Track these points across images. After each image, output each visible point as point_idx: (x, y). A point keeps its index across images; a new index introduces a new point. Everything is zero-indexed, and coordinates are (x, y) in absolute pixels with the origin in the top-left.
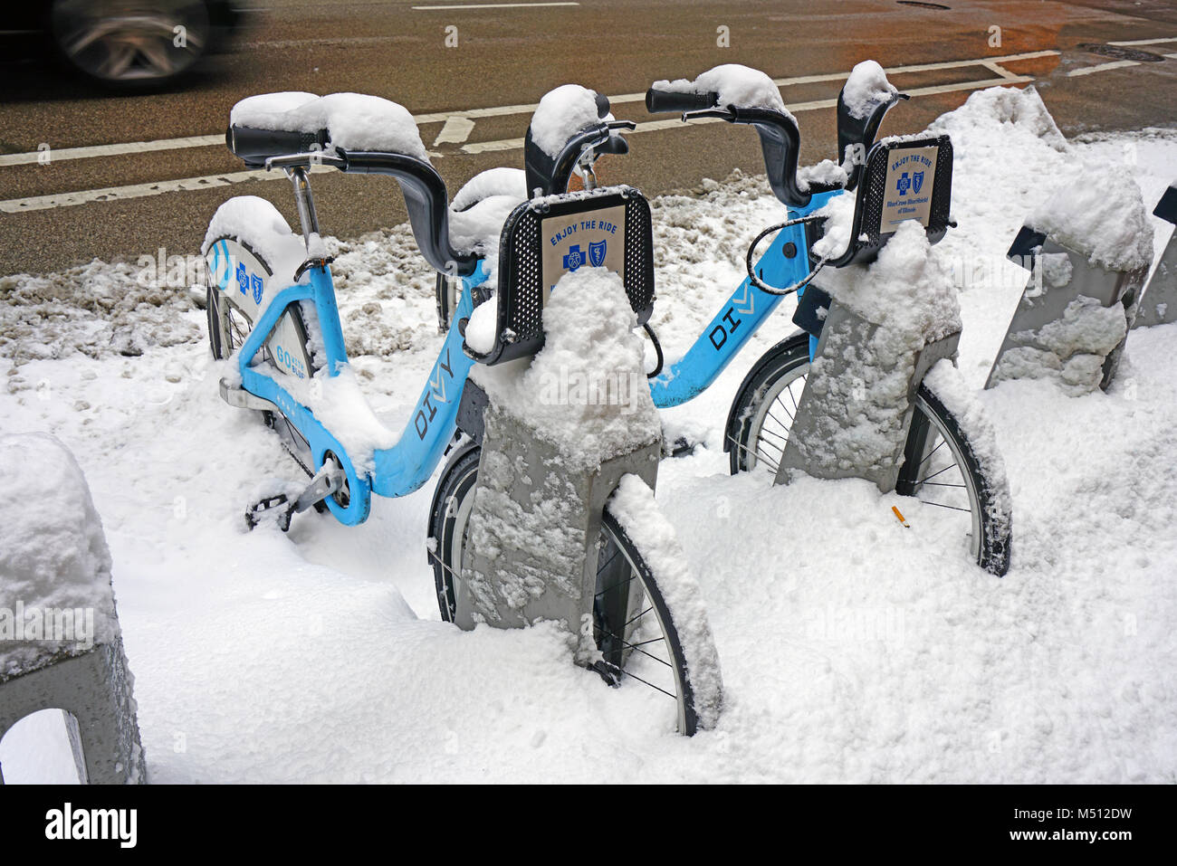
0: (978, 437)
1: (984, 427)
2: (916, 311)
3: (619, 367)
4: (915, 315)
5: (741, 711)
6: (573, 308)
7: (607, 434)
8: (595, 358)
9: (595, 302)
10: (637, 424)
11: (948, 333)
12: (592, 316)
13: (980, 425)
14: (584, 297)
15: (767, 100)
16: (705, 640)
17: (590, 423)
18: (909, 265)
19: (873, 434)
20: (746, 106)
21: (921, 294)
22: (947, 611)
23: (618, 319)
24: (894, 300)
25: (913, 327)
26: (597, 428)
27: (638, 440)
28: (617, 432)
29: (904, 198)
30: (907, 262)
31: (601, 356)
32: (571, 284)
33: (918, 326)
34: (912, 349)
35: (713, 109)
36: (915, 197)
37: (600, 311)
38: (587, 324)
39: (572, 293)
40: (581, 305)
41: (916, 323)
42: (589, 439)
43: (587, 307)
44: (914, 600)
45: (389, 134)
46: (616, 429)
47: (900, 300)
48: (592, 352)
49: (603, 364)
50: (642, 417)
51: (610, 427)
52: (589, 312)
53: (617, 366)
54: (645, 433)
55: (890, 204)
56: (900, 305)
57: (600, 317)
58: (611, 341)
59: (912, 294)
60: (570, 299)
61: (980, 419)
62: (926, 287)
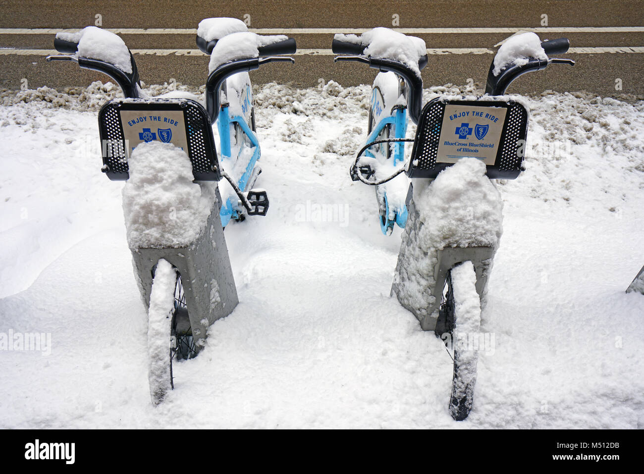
0: (462, 324)
1: (469, 319)
2: (443, 222)
3: (154, 202)
4: (440, 225)
5: (173, 407)
6: (138, 162)
7: (145, 234)
8: (142, 193)
9: (151, 162)
10: (169, 235)
11: (474, 245)
12: (146, 169)
13: (466, 316)
14: (147, 158)
15: (395, 55)
16: (157, 361)
17: (136, 225)
18: (445, 190)
19: (417, 291)
20: (378, 58)
21: (451, 212)
22: (385, 421)
23: (165, 175)
24: (433, 211)
25: (436, 233)
26: (140, 229)
27: (169, 244)
28: (152, 235)
29: (463, 141)
30: (445, 187)
31: (147, 192)
32: (142, 149)
33: (440, 233)
34: (434, 247)
35: (360, 56)
36: (477, 142)
37: (153, 168)
38: (142, 173)
39: (141, 154)
40: (143, 162)
41: (439, 231)
42: (133, 234)
43: (146, 164)
44: (370, 402)
45: (98, 51)
46: (151, 233)
47: (436, 212)
48: (141, 189)
49: (146, 197)
50: (173, 232)
51: (147, 232)
52: (146, 167)
53: (153, 200)
54: (173, 241)
55: (446, 143)
56: (435, 214)
57: (152, 171)
58: (157, 185)
59: (444, 210)
60: (138, 157)
61: (468, 312)
62: (457, 208)
